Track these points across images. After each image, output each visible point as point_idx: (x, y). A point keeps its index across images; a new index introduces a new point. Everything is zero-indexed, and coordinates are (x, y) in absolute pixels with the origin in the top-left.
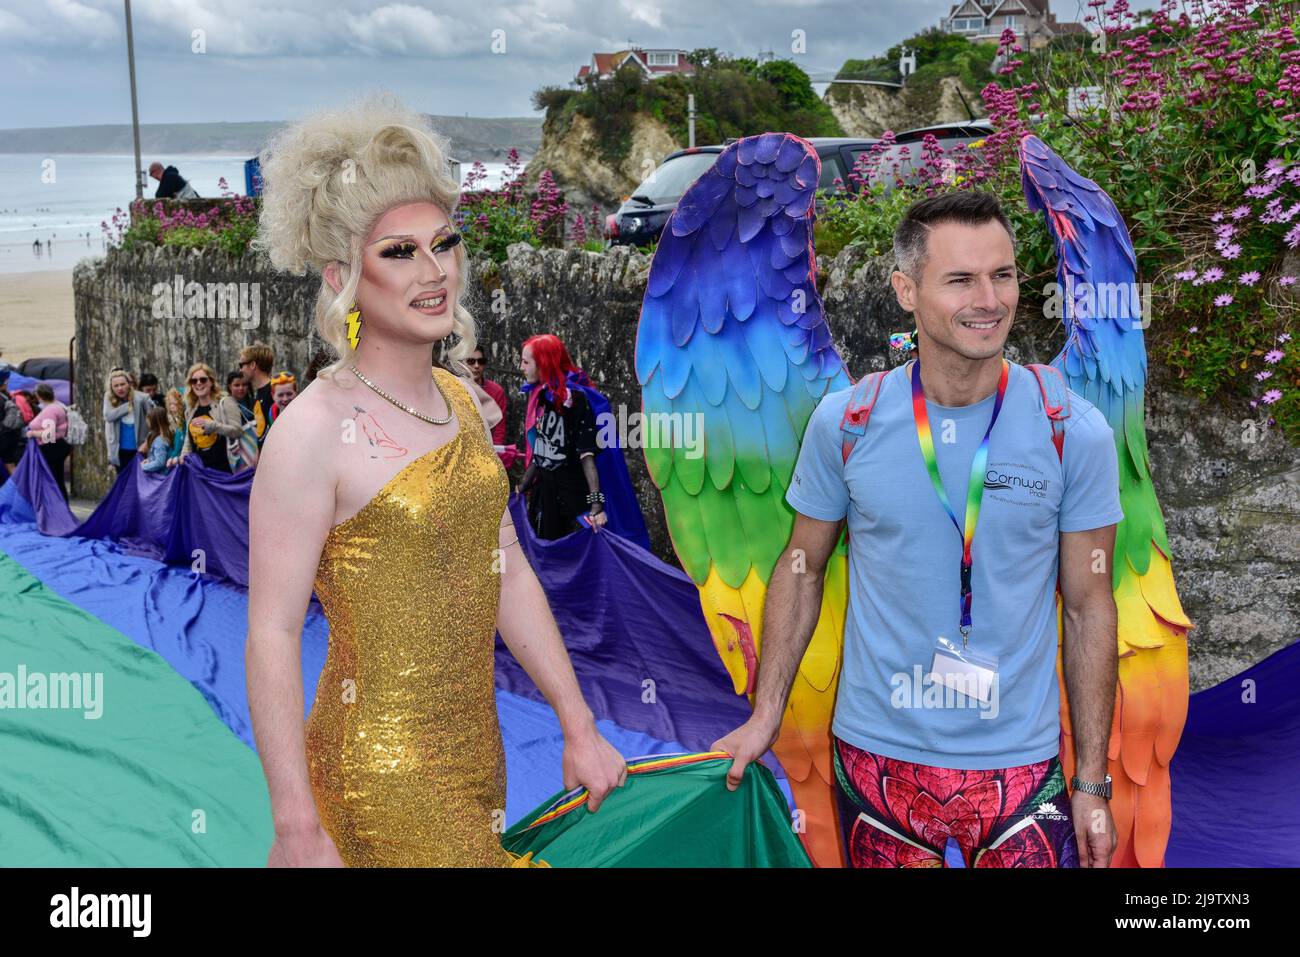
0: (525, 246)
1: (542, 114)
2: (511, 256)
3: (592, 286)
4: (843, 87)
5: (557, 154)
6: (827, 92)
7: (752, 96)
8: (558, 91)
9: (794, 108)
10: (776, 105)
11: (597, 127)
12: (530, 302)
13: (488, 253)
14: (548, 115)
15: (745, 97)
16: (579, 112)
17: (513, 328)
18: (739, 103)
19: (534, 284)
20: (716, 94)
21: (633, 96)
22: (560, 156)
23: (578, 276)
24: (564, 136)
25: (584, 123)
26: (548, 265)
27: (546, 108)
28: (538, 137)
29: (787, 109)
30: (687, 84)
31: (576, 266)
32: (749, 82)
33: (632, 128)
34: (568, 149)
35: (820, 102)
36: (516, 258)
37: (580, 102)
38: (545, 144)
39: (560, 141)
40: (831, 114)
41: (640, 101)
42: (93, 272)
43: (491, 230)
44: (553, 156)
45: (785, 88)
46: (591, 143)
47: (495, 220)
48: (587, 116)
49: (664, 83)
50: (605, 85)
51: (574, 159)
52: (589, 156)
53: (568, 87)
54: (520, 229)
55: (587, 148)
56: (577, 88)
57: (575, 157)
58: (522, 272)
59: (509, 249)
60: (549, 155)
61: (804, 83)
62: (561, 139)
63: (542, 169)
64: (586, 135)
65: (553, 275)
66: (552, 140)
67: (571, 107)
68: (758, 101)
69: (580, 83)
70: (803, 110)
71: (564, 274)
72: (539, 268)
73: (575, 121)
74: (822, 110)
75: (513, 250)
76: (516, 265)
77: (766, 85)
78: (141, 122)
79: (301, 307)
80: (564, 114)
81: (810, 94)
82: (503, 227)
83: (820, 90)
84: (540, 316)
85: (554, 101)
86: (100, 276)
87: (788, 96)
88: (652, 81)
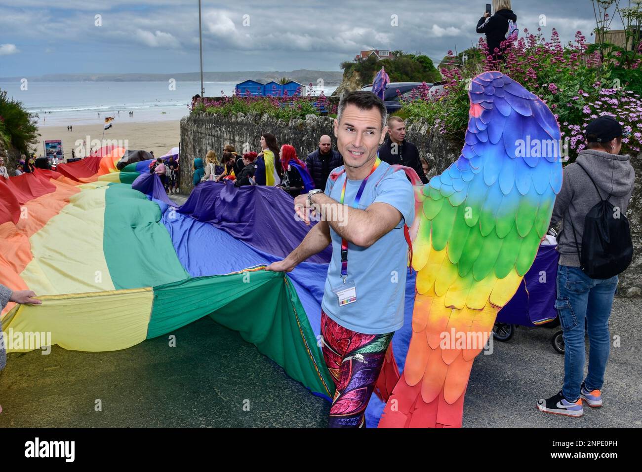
0: (313, 115)
1: (343, 71)
2: (307, 118)
3: (330, 129)
4: (443, 65)
5: (347, 84)
6: (438, 67)
7: (413, 67)
8: (348, 63)
9: (427, 71)
10: (421, 70)
11: (361, 75)
12: (312, 134)
13: (301, 117)
14: (345, 71)
15: (411, 67)
16: (355, 70)
17: (307, 142)
18: (409, 69)
19: (313, 128)
20: (402, 66)
21: (373, 66)
22: (349, 85)
23: (326, 125)
24: (350, 78)
25: (357, 74)
26: (318, 122)
27: (345, 68)
28: (342, 78)
29: (425, 72)
30: (392, 62)
31: (326, 122)
32: (413, 62)
33: (373, 76)
34: (351, 83)
35: (436, 70)
36: (308, 119)
37: (356, 67)
38: (344, 80)
39: (349, 80)
40: (438, 73)
41: (376, 67)
42: (185, 121)
43: (302, 109)
44: (346, 85)
45: (424, 65)
46: (359, 80)
47: (304, 106)
48: (358, 72)
49: (384, 61)
50: (364, 62)
51: (353, 86)
52: (358, 85)
53: (352, 62)
54: (311, 109)
55: (357, 82)
56: (355, 62)
57: (354, 85)
58: (310, 124)
59: (306, 116)
60: (345, 84)
61: (431, 63)
63: (343, 89)
64: (357, 78)
65: (319, 125)
66: (346, 79)
67: (353, 68)
68: (415, 69)
69: (356, 61)
70: (430, 72)
71: (322, 125)
72: (315, 123)
73: (354, 73)
74: (436, 72)
75: (308, 116)
76: (308, 121)
77: (418, 63)
80: (350, 71)
81: (433, 67)
82: (306, 109)
83: (436, 66)
84: (315, 139)
85: (347, 66)
86: (187, 122)
87: (425, 67)
88: (380, 61)
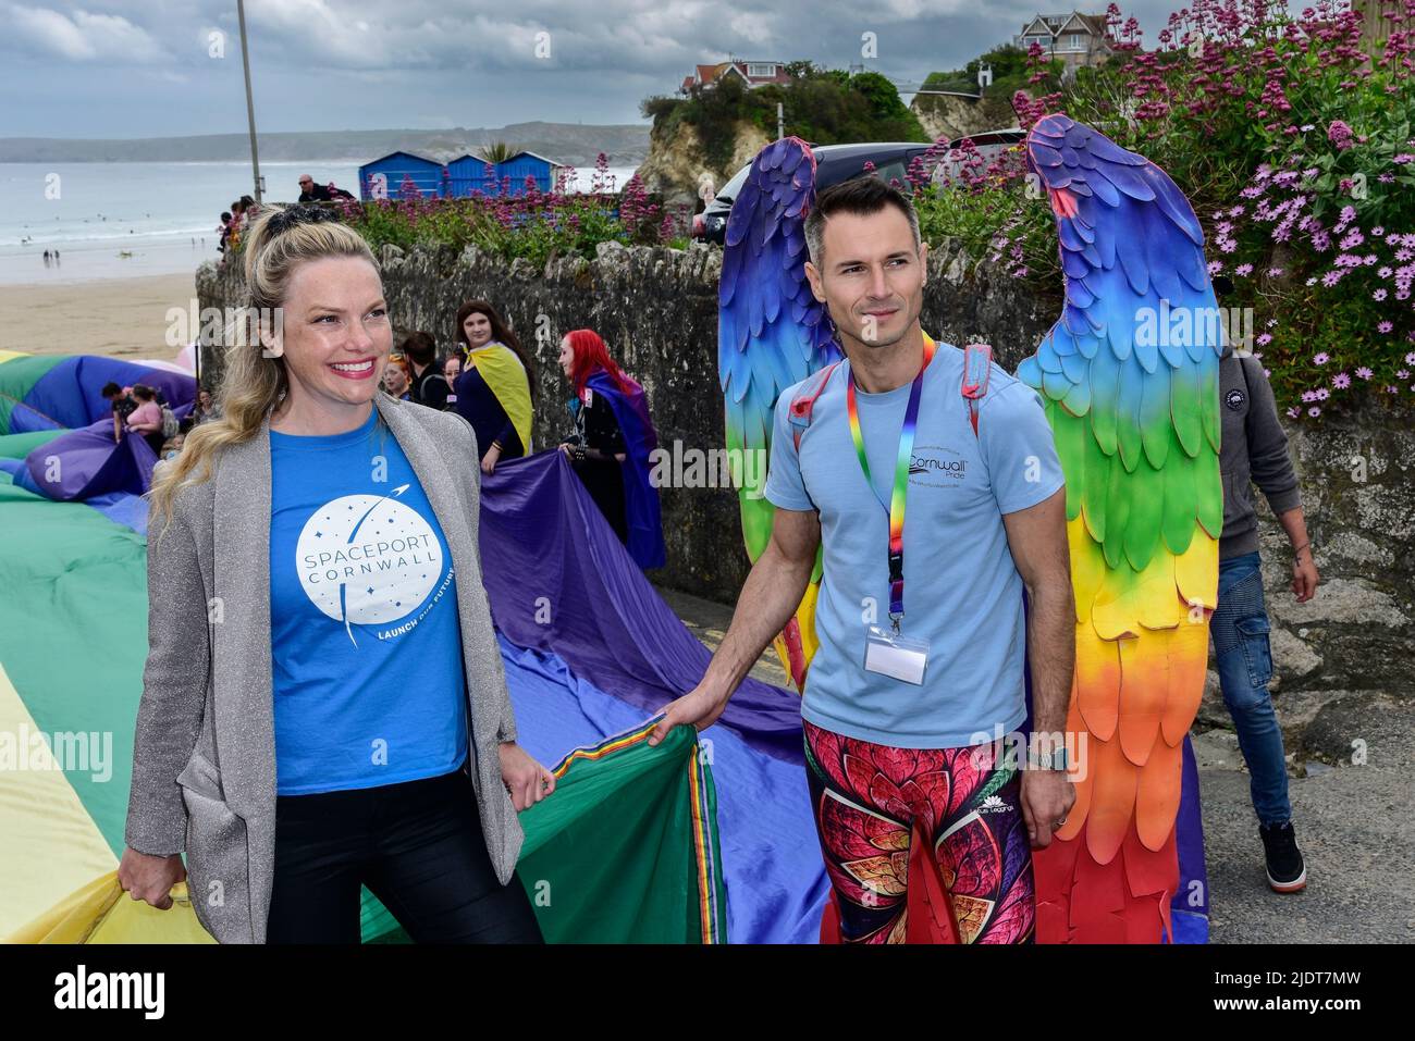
0: (614, 244)
1: (650, 122)
2: (601, 253)
3: (675, 281)
4: (928, 97)
5: (665, 158)
6: (913, 102)
7: (844, 106)
8: (664, 100)
9: (884, 116)
10: (867, 114)
11: (701, 133)
12: (619, 297)
13: (580, 251)
14: (655, 123)
15: (838, 106)
16: (685, 119)
17: (603, 321)
18: (833, 111)
19: (622, 280)
20: (812, 103)
21: (735, 105)
22: (668, 161)
23: (661, 272)
24: (670, 142)
25: (689, 130)
26: (634, 262)
27: (654, 116)
28: (647, 142)
29: (877, 117)
30: (785, 94)
31: (660, 262)
32: (842, 92)
33: (734, 134)
34: (675, 153)
35: (907, 111)
36: (605, 256)
37: (686, 110)
38: (654, 150)
39: (667, 147)
40: (917, 122)
41: (741, 109)
42: (214, 276)
43: (583, 230)
44: (661, 160)
45: (875, 98)
46: (696, 148)
47: (586, 220)
48: (692, 123)
49: (763, 92)
50: (707, 95)
51: (681, 164)
52: (695, 160)
53: (674, 97)
54: (610, 228)
55: (693, 153)
56: (683, 97)
57: (682, 162)
58: (610, 268)
59: (598, 247)
60: (658, 159)
61: (893, 94)
62: (668, 145)
63: (651, 173)
64: (692, 141)
65: (639, 272)
66: (659, 146)
67: (677, 114)
68: (850, 110)
69: (685, 92)
70: (892, 118)
71: (649, 271)
72: (626, 265)
73: (681, 128)
74: (909, 118)
75: (602, 248)
76: (606, 262)
77: (857, 95)
78: (259, 130)
79: (408, 304)
80: (670, 122)
81: (897, 103)
82: (594, 227)
83: (906, 100)
84: (628, 310)
85: (661, 110)
86: (220, 277)
87: (878, 105)
88: (753, 91)
